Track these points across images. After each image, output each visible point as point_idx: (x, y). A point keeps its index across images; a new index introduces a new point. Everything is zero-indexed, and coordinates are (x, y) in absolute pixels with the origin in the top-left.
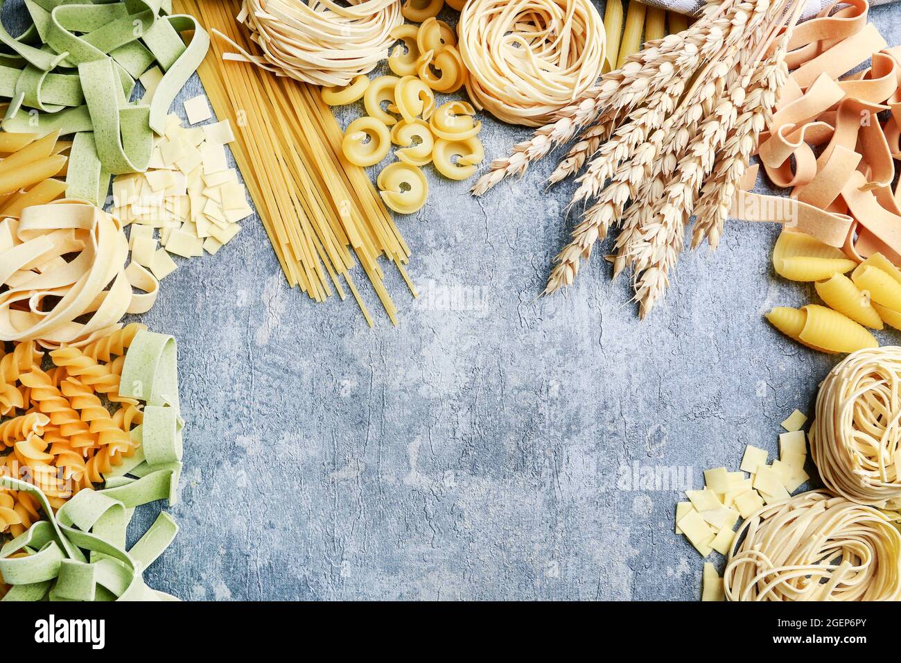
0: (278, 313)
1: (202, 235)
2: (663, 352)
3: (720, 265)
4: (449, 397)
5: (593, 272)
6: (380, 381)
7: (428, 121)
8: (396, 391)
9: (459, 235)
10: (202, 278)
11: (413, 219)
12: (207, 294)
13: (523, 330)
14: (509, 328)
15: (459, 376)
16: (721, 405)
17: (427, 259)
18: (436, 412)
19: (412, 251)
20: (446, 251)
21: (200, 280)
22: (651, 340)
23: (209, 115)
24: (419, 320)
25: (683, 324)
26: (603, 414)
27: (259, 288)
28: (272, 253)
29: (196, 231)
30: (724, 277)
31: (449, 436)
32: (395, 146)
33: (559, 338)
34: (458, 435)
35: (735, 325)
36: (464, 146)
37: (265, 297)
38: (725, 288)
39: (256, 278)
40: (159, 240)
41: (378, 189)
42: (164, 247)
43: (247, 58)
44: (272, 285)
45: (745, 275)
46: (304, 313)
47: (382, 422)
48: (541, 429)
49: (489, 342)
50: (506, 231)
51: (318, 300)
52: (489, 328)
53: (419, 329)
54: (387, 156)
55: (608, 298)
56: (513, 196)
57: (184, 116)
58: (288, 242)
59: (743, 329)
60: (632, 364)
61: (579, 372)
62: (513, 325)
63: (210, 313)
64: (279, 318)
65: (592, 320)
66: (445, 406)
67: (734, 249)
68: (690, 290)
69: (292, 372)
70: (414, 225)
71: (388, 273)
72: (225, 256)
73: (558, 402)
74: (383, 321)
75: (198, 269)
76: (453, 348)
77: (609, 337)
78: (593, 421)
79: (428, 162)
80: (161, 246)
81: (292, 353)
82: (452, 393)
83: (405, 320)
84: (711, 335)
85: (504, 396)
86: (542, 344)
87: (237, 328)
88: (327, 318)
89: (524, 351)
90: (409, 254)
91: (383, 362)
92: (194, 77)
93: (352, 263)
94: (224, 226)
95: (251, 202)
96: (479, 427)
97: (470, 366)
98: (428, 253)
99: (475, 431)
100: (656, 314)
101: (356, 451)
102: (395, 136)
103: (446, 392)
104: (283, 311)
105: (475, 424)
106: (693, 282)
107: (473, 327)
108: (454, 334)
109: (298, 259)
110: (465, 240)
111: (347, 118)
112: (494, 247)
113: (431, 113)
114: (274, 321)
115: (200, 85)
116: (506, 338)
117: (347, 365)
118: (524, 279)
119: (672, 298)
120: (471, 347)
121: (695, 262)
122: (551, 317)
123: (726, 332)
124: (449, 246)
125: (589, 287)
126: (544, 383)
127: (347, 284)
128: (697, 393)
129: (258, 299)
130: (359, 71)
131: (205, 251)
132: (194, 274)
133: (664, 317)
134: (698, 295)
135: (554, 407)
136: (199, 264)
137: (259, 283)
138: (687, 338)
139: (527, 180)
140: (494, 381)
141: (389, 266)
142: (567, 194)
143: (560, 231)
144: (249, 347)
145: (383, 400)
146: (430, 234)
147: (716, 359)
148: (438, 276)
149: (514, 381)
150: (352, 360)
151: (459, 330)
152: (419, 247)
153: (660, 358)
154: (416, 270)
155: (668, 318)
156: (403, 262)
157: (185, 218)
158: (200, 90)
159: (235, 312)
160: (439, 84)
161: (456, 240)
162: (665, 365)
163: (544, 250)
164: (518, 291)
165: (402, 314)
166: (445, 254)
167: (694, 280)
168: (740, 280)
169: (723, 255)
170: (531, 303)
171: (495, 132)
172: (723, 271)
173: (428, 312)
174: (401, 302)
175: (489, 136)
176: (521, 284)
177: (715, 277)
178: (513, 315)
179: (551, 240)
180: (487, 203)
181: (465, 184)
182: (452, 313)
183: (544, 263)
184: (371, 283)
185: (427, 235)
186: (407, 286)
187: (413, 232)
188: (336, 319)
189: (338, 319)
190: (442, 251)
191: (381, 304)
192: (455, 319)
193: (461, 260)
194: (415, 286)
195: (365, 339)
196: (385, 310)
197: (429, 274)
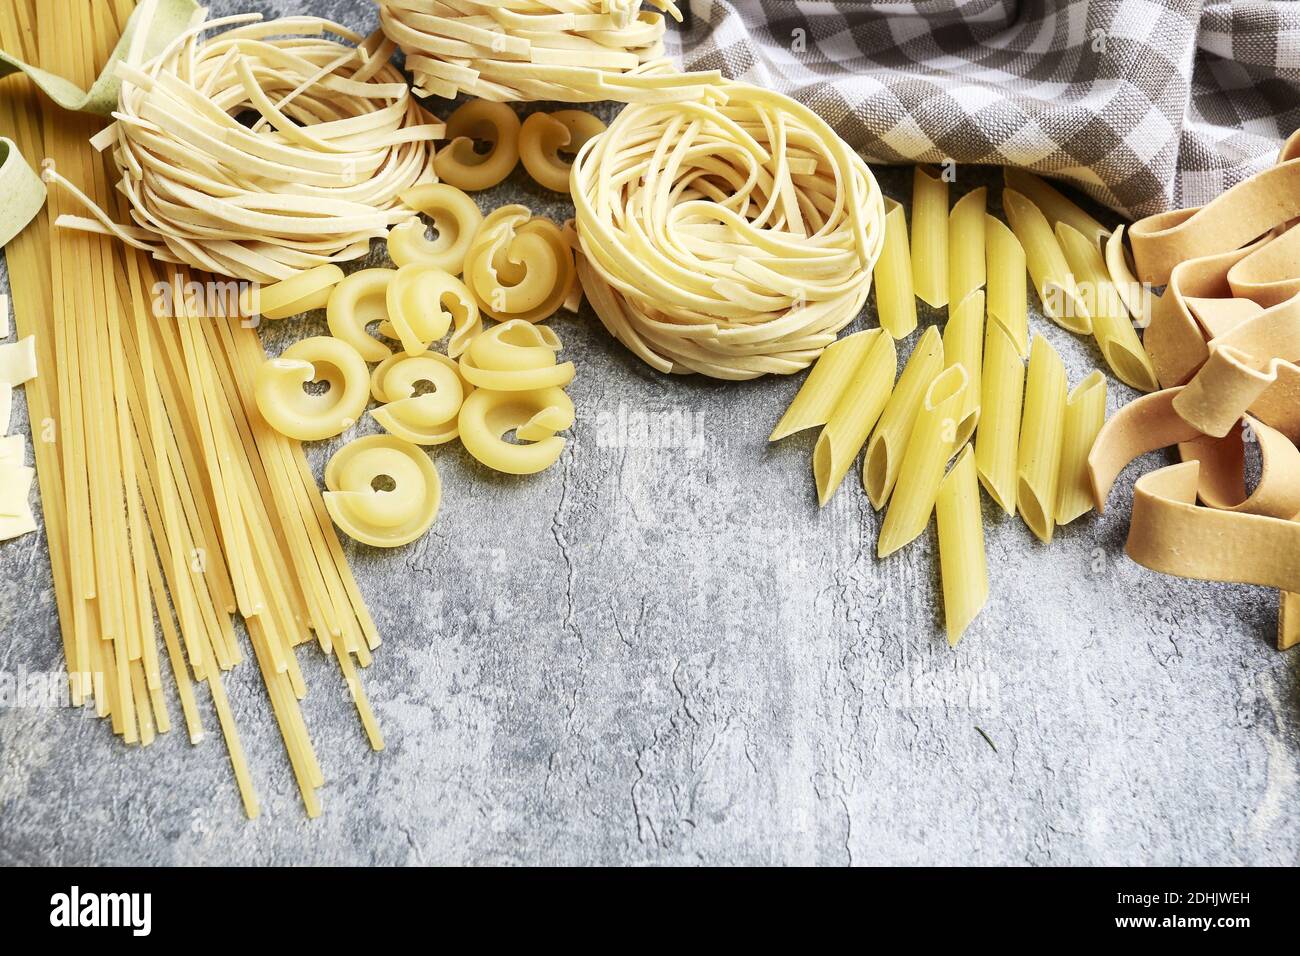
3: (1140, 701)
5: (827, 707)
7: (457, 360)
9: (503, 608)
11: (399, 563)
13: (642, 850)
14: (608, 843)
17: (416, 658)
19: (383, 636)
20: (465, 641)
23: (4, 329)
24: (376, 806)
25: (1061, 847)
28: (53, 623)
30: (1154, 731)
38: (1161, 758)
41: (323, 486)
43: (105, 226)
45: (1206, 728)
46: (91, 770)
50: (615, 603)
51: (130, 737)
52: (554, 839)
53: (373, 830)
55: (866, 775)
56: (637, 525)
58: (92, 595)
62: (617, 833)
65: (824, 830)
68: (1072, 761)
70: (399, 577)
71: (317, 686)
74: (284, 804)
79: (447, 437)
83: (339, 804)
88: (145, 788)
90: (375, 641)
93: (235, 654)
95: (38, 507)
98: (421, 642)
100: (991, 821)
102: (380, 384)
104: (42, 762)
106: (1078, 741)
109: (106, 636)
110: (516, 617)
112: (585, 638)
113: (467, 344)
118: (654, 718)
119: (1030, 781)
121: (1079, 691)
122: (719, 818)
124: (474, 628)
125: (818, 745)
127: (214, 705)
133: (1012, 829)
134: (1095, 776)
139: (672, 493)
141: (324, 669)
142: (764, 527)
143: (745, 608)
146: (434, 598)
148: (440, 699)
151: (474, 840)
152: (402, 629)
154: (387, 683)
155: (1024, 832)
156: (356, 661)
161: (492, 617)
163: (704, 649)
164: (636, 747)
165: (334, 789)
166: (462, 648)
167: (1081, 736)
168: (1194, 740)
169: (1145, 676)
170: (668, 776)
171: (606, 392)
172: (1150, 716)
173: (403, 789)
174: (337, 759)
175: (592, 401)
176: (645, 729)
177: (1133, 731)
178: (618, 808)
179: (723, 629)
180: (576, 539)
181: (527, 495)
182: (463, 794)
183: (704, 681)
184: (272, 709)
185: (426, 603)
186: (360, 720)
187: (394, 593)
188: (166, 791)
189: (171, 792)
190: (457, 640)
191: (287, 760)
192: (468, 811)
193: (500, 663)
194: (379, 720)
195: (229, 849)
196: (294, 777)
197: (418, 694)
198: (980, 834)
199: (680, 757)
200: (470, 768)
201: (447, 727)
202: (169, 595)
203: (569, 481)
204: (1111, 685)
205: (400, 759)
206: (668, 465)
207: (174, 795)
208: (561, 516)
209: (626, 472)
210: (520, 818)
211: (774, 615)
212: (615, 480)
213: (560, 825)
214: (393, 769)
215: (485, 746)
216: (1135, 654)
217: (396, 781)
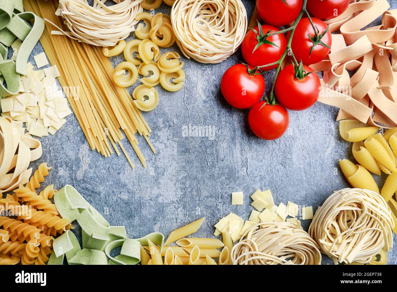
0: (87, 163)
1: (46, 126)
2: (278, 176)
3: (306, 131)
4: (173, 202)
5: (243, 136)
6: (138, 195)
7: (157, 62)
8: (147, 200)
9: (175, 121)
10: (49, 146)
11: (152, 113)
12: (52, 155)
13: (208, 168)
14: (202, 167)
15: (178, 191)
16: (307, 201)
17: (159, 133)
18: (167, 210)
19: (152, 129)
21: (48, 148)
22: (272, 170)
23: (47, 63)
24: (157, 164)
25: (287, 161)
26: (249, 208)
27: (77, 151)
28: (83, 133)
29: (44, 124)
30: (308, 137)
31: (174, 221)
32: (141, 76)
33: (226, 171)
34: (179, 221)
35: (314, 161)
36: (176, 74)
37: (80, 156)
38: (309, 142)
39: (75, 146)
40: (26, 128)
41: (134, 99)
42: (28, 131)
43: (64, 33)
44: (83, 149)
45: (319, 135)
46: (100, 163)
47: (141, 216)
48: (219, 216)
49: (192, 174)
50: (198, 118)
51: (106, 156)
52: (191, 167)
53: (157, 169)
54: (137, 81)
55: (251, 150)
56: (201, 99)
57: (34, 64)
58: (90, 128)
59: (318, 163)
60: (263, 183)
61: (237, 187)
62: (204, 165)
63: (54, 164)
64: (87, 166)
65: (243, 161)
66: (171, 207)
67: (313, 123)
68: (291, 144)
69: (96, 193)
70: (153, 116)
71: (140, 141)
72: (59, 136)
73: (227, 203)
74: (139, 165)
75: (46, 142)
76: (174, 178)
77: (251, 169)
78: (244, 211)
79: (158, 83)
80: (27, 131)
81: (95, 183)
82: (175, 200)
83: (150, 165)
84: (302, 166)
85: (200, 201)
86: (218, 174)
87: (67, 171)
88: (111, 165)
89: (209, 178)
90: (150, 131)
91: (140, 186)
92: (38, 43)
93: (122, 137)
94: (58, 120)
95: (71, 107)
96: (189, 217)
97: (183, 186)
98: (160, 130)
99: (187, 218)
100: (275, 157)
101: (129, 230)
102: (140, 71)
103: (172, 200)
104: (90, 162)
105: (186, 215)
106: (293, 140)
107: (184, 167)
108: (174, 171)
109: (95, 136)
110: (178, 123)
111: (117, 62)
113: (158, 58)
114: (85, 167)
115: (42, 48)
116: (200, 172)
117: (122, 188)
118: (209, 142)
119: (282, 149)
120: (183, 177)
122: (223, 160)
123: (310, 164)
124: (170, 126)
125: (241, 145)
126: (220, 194)
127: (120, 147)
128: (295, 196)
129: (77, 156)
130: (120, 38)
131: (49, 133)
132: (45, 145)
133: (278, 158)
134: (295, 147)
135: (225, 205)
136: (46, 139)
137: (77, 148)
138: (290, 168)
139: (208, 91)
140: (195, 194)
141: (141, 138)
143: (225, 117)
144: (74, 181)
145: (141, 205)
146: (161, 120)
147: (305, 178)
148: (165, 141)
149: (205, 193)
150: (125, 185)
151: (176, 169)
153: (277, 179)
154: (154, 139)
155: (281, 158)
156: (147, 136)
157: (38, 117)
158: (42, 50)
159: (66, 163)
160: (162, 43)
161: (173, 123)
162: (279, 183)
163: (218, 127)
164: (206, 148)
165: (148, 162)
166: (168, 130)
167: (293, 139)
168: (316, 138)
169: (308, 125)
170: (212, 154)
171: (191, 66)
172: (308, 134)
173: (161, 160)
174: (147, 156)
175: (189, 69)
176: (207, 144)
177: (304, 137)
178: (203, 160)
179: (221, 122)
180: (189, 104)
181: (177, 94)
182: (173, 160)
183: (218, 133)
184: (132, 147)
185: (159, 121)
186: (150, 147)
187: (152, 120)
188: (115, 165)
189: (116, 165)
190: (167, 129)
191: (138, 157)
192: (174, 163)
193: (176, 133)
194: (154, 147)
195: (131, 175)
196: (140, 160)
197: (161, 141)
198: (272, 160)
199: (214, 149)
200: (173, 155)
201: (168, 147)
202: (105, 125)
203: (186, 90)
204: (300, 128)
205: (160, 154)
206: (207, 84)
207: (117, 166)
208: (185, 98)
209: (198, 87)
210: (185, 163)
211: (231, 118)
212: (196, 89)
213: (192, 165)
214: (159, 157)
215: (176, 150)
216: (306, 121)
217: (160, 159)
